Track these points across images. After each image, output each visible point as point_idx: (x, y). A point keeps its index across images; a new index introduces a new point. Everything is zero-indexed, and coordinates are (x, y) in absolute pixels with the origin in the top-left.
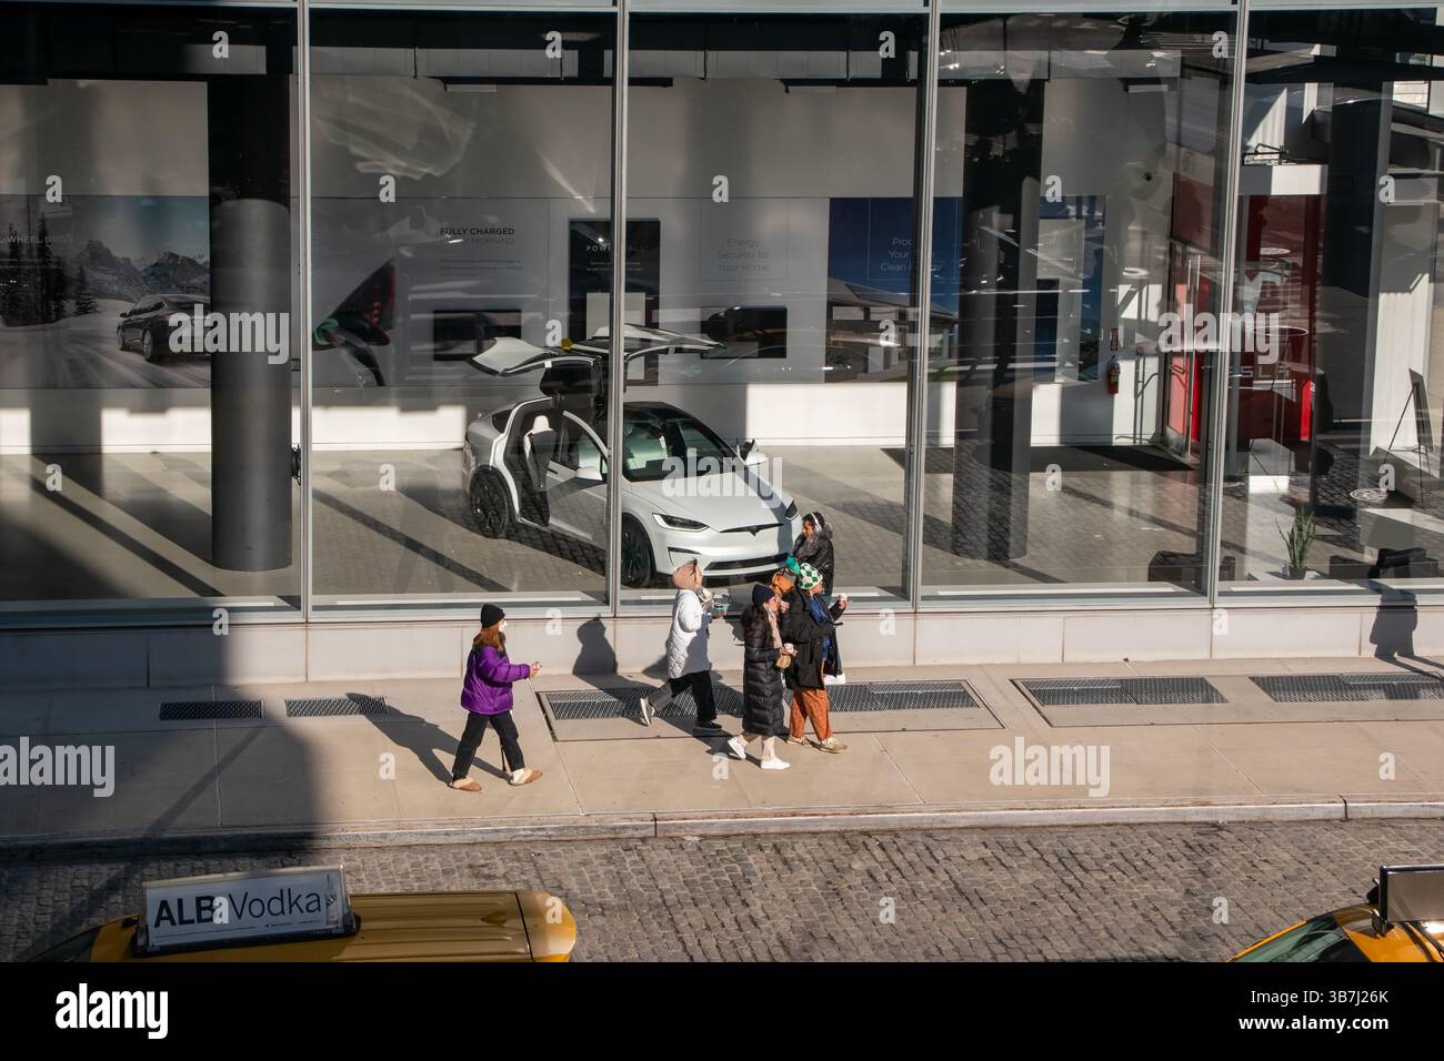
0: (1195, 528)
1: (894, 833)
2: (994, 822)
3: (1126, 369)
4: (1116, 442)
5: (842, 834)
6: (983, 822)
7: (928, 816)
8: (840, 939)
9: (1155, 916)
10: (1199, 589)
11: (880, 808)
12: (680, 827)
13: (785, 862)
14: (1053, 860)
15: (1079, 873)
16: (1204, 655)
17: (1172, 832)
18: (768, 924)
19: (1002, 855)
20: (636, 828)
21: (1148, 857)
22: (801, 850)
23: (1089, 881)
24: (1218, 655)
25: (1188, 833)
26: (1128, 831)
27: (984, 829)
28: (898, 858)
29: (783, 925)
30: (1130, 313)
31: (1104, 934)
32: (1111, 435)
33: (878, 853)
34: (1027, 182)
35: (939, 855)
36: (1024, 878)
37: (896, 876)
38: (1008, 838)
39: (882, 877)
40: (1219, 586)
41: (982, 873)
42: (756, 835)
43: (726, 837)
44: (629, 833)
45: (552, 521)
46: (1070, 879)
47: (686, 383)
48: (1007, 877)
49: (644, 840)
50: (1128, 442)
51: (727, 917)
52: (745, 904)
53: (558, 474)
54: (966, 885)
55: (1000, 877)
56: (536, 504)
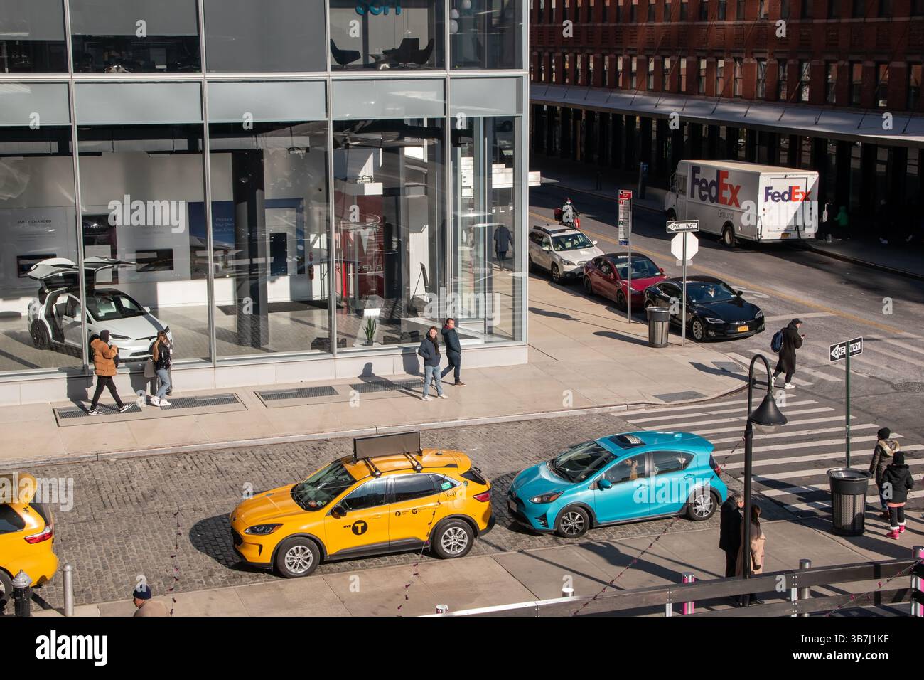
0: (328, 327)
1: (197, 452)
2: (238, 445)
3: (317, 269)
4: (314, 299)
5: (176, 454)
6: (234, 446)
7: (211, 445)
8: (167, 492)
9: (294, 474)
10: (330, 352)
11: (192, 443)
12: (108, 456)
13: (150, 466)
14: (259, 457)
15: (268, 461)
16: (333, 378)
17: (309, 444)
18: (139, 488)
19: (239, 457)
20: (89, 458)
21: (296, 453)
22: (157, 461)
23: (272, 464)
24: (337, 378)
25: (316, 445)
26: (292, 445)
27: (234, 448)
28: (197, 461)
29: (145, 488)
30: (316, 246)
31: (273, 482)
32: (312, 296)
33: (189, 460)
34: (258, 192)
35: (214, 459)
36: (246, 464)
37: (194, 468)
38: (243, 451)
39: (189, 468)
40: (337, 350)
41: (231, 464)
42: (140, 457)
43: (128, 459)
44: (86, 460)
45: (66, 340)
46: (265, 464)
47: (131, 282)
48: (239, 464)
49: (92, 462)
50: (319, 299)
51: (122, 487)
52: (130, 482)
53: (67, 320)
54: (223, 468)
55: (236, 465)
56: (59, 334)
